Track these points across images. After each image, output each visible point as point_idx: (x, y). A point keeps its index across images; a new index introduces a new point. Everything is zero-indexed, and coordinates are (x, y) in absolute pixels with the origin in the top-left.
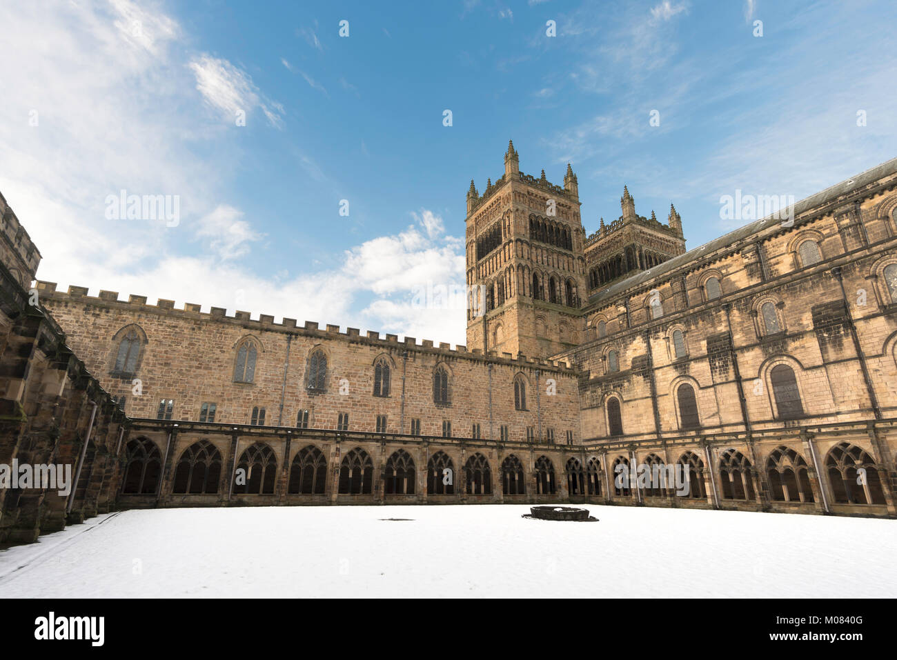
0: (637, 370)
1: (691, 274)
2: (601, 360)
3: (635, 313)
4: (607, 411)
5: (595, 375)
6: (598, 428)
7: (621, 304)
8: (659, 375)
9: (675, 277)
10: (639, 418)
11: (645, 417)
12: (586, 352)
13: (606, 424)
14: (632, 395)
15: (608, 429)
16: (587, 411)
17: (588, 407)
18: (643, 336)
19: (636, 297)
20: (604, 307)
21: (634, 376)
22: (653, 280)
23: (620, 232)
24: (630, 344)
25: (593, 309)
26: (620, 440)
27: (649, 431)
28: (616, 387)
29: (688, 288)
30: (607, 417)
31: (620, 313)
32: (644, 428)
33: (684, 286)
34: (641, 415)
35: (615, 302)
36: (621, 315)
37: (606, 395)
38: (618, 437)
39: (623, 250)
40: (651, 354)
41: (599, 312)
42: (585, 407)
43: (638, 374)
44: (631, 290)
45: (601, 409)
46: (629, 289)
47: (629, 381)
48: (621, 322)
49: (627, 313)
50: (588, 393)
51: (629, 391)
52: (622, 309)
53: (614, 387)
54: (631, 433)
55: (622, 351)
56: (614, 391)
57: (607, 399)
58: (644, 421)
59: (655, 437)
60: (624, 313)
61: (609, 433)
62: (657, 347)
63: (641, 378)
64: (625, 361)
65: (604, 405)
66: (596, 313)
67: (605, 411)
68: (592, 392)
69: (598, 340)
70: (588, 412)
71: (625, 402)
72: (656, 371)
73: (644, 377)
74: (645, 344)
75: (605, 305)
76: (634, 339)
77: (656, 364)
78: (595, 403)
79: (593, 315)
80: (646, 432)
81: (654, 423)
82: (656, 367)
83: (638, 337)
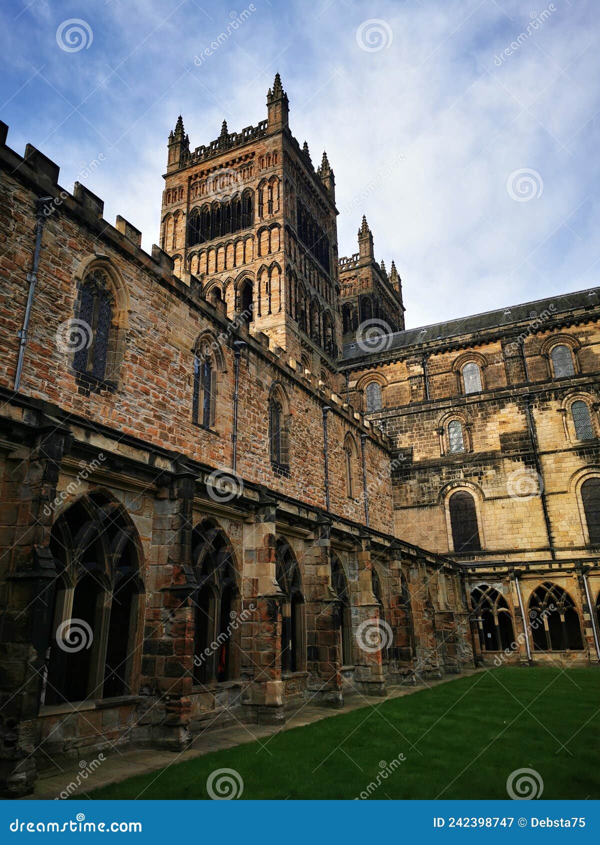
0: (512, 453)
1: (531, 336)
2: (435, 433)
3: (436, 378)
4: (448, 512)
5: (423, 455)
6: (432, 539)
7: (415, 362)
8: (548, 462)
9: (507, 336)
10: (515, 526)
11: (527, 525)
12: (404, 418)
13: (446, 532)
14: (500, 489)
15: (451, 541)
16: (410, 510)
17: (410, 503)
18: (519, 405)
19: (439, 356)
20: (384, 363)
21: (506, 461)
22: (470, 335)
23: (353, 273)
24: (495, 413)
25: (363, 364)
26: (478, 559)
27: (537, 546)
28: (470, 475)
29: (526, 353)
30: (449, 521)
31: (411, 374)
32: (525, 540)
33: (522, 350)
34: (519, 521)
35: (404, 358)
36: (415, 377)
37: (449, 488)
38: (474, 555)
39: (356, 299)
40: (535, 431)
41: (372, 370)
42: (404, 504)
43: (514, 458)
44: (431, 344)
45: (438, 508)
46: (428, 344)
47: (496, 468)
48: (415, 387)
49: (424, 376)
50: (412, 482)
51: (497, 483)
52: (418, 369)
53: (465, 476)
54: (499, 548)
55: (478, 423)
56: (466, 482)
57: (450, 494)
58: (526, 529)
59: (547, 556)
60: (421, 376)
61: (451, 547)
62: (545, 421)
63: (520, 466)
64: (484, 437)
65: (443, 503)
66: (366, 371)
67: (445, 513)
68: (420, 481)
69: (432, 402)
70: (412, 513)
71: (489, 499)
72: (545, 457)
73: (526, 464)
74: (524, 416)
75: (383, 360)
76: (503, 407)
77: (543, 446)
78: (426, 498)
79: (361, 373)
80: (528, 547)
81: (545, 534)
82: (543, 450)
83: (510, 404)
